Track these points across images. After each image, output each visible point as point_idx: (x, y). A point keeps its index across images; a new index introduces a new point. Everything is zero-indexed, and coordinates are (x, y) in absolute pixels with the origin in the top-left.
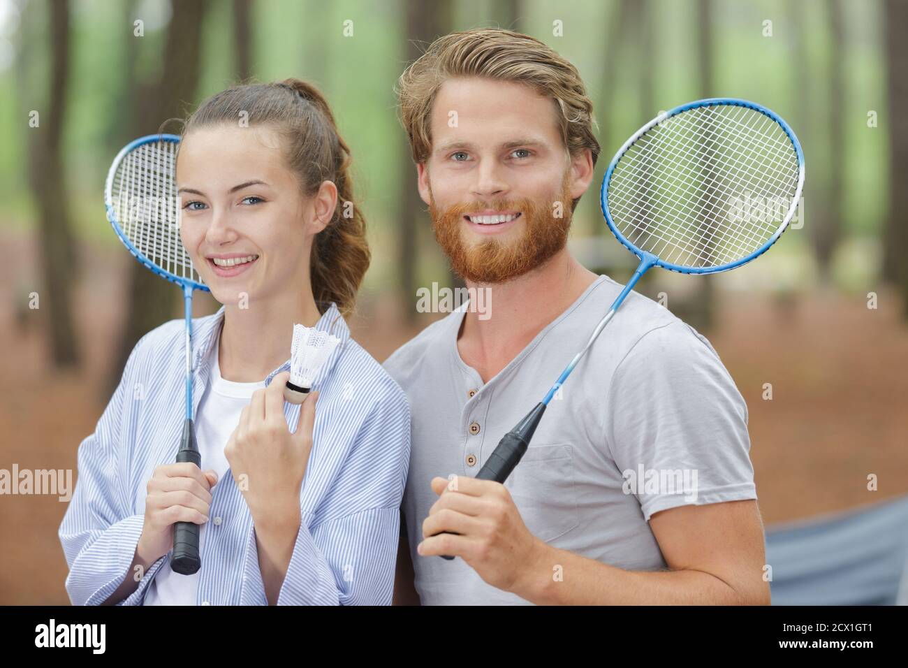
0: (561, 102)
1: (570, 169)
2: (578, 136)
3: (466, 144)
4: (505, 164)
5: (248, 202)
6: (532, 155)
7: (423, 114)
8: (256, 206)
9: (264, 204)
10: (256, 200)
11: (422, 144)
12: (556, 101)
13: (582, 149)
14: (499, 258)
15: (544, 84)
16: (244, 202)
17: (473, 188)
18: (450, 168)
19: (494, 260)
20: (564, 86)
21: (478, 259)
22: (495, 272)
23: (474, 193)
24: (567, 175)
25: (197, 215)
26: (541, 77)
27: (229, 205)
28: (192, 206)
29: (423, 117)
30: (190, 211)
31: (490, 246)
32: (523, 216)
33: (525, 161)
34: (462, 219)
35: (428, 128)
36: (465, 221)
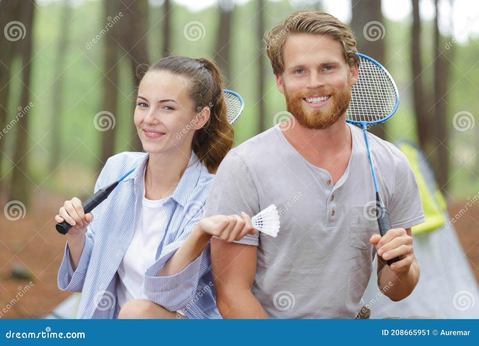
0: (344, 43)
1: (350, 73)
2: (352, 58)
3: (303, 65)
4: (321, 73)
5: (167, 108)
6: (333, 68)
7: (280, 53)
8: (170, 111)
9: (174, 111)
10: (171, 108)
11: (279, 66)
12: (342, 43)
13: (353, 63)
14: (323, 118)
15: (336, 35)
16: (165, 108)
17: (308, 86)
18: (296, 77)
19: (321, 119)
20: (345, 36)
21: (313, 119)
22: (322, 125)
23: (308, 88)
24: (348, 76)
25: (143, 109)
26: (335, 32)
27: (158, 107)
28: (142, 105)
29: (280, 54)
30: (140, 107)
31: (318, 113)
32: (332, 97)
33: (330, 71)
34: (302, 100)
35: (282, 59)
36: (303, 101)
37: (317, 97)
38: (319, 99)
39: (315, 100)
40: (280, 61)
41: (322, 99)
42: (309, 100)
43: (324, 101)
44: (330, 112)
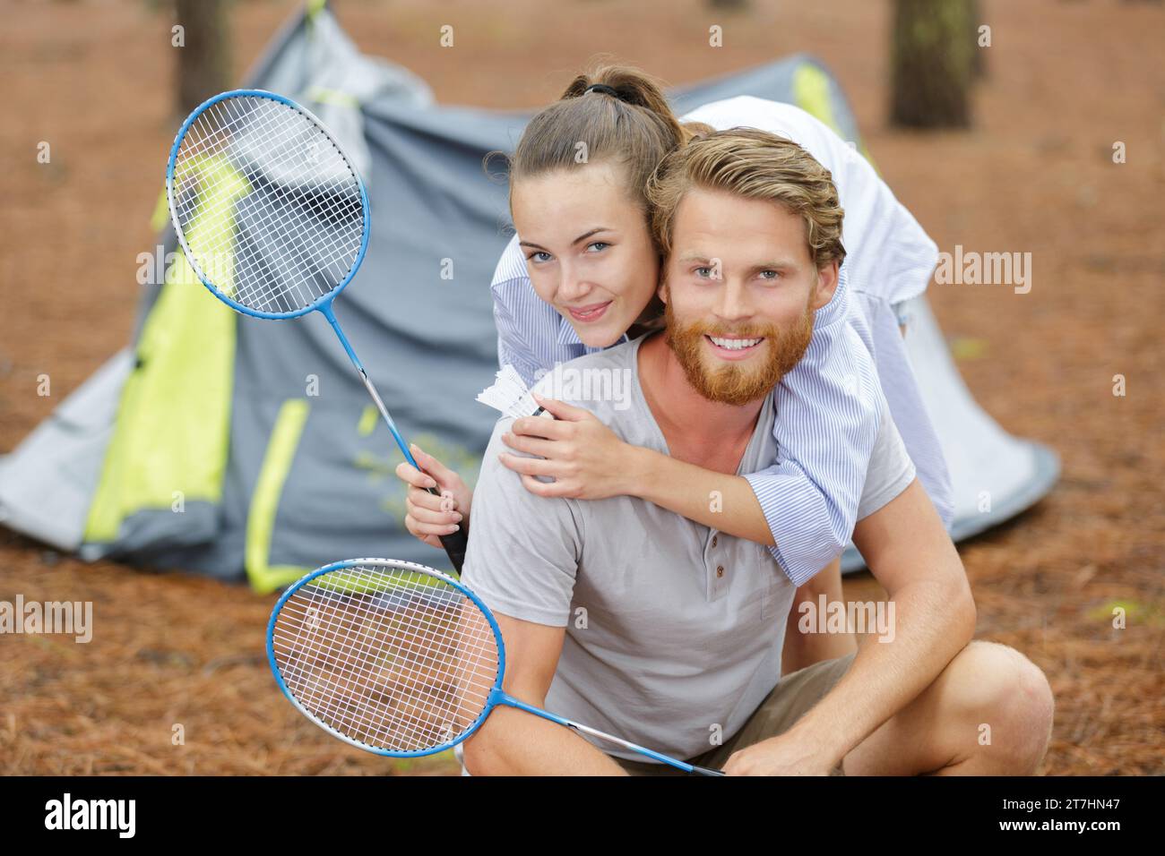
0: (811, 221)
4: (751, 285)
5: (594, 247)
6: (780, 275)
8: (602, 252)
9: (611, 248)
10: (602, 245)
12: (805, 219)
13: (830, 260)
14: (741, 386)
15: (796, 205)
17: (718, 312)
18: (693, 283)
21: (718, 385)
26: (794, 198)
27: (575, 256)
28: (537, 258)
29: (666, 221)
30: (538, 264)
31: (731, 373)
32: (766, 342)
33: (772, 282)
34: (703, 337)
35: (670, 233)
36: (705, 340)
37: (734, 338)
38: (738, 344)
39: (728, 343)
40: (664, 235)
41: (745, 343)
42: (717, 341)
43: (748, 347)
44: (758, 374)
